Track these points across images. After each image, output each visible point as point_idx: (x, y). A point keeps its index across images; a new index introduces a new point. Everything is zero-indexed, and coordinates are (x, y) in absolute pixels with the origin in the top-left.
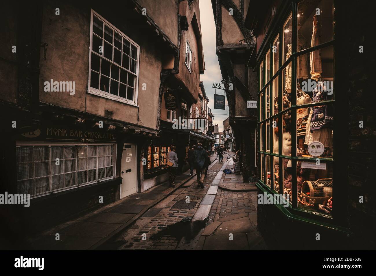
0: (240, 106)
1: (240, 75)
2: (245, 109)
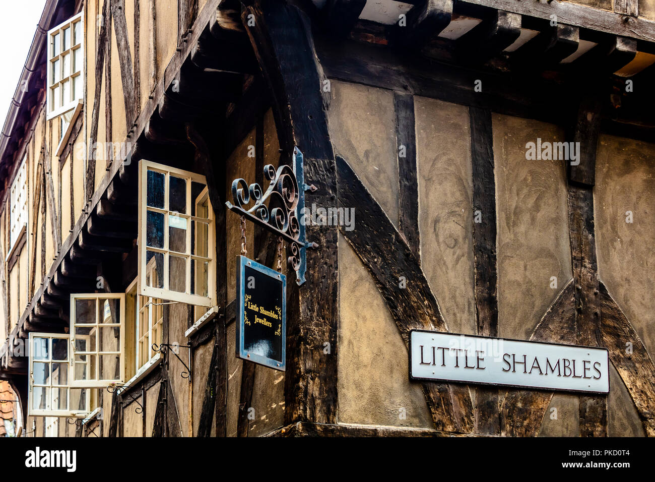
0: (366, 355)
1: (367, 154)
2: (397, 382)
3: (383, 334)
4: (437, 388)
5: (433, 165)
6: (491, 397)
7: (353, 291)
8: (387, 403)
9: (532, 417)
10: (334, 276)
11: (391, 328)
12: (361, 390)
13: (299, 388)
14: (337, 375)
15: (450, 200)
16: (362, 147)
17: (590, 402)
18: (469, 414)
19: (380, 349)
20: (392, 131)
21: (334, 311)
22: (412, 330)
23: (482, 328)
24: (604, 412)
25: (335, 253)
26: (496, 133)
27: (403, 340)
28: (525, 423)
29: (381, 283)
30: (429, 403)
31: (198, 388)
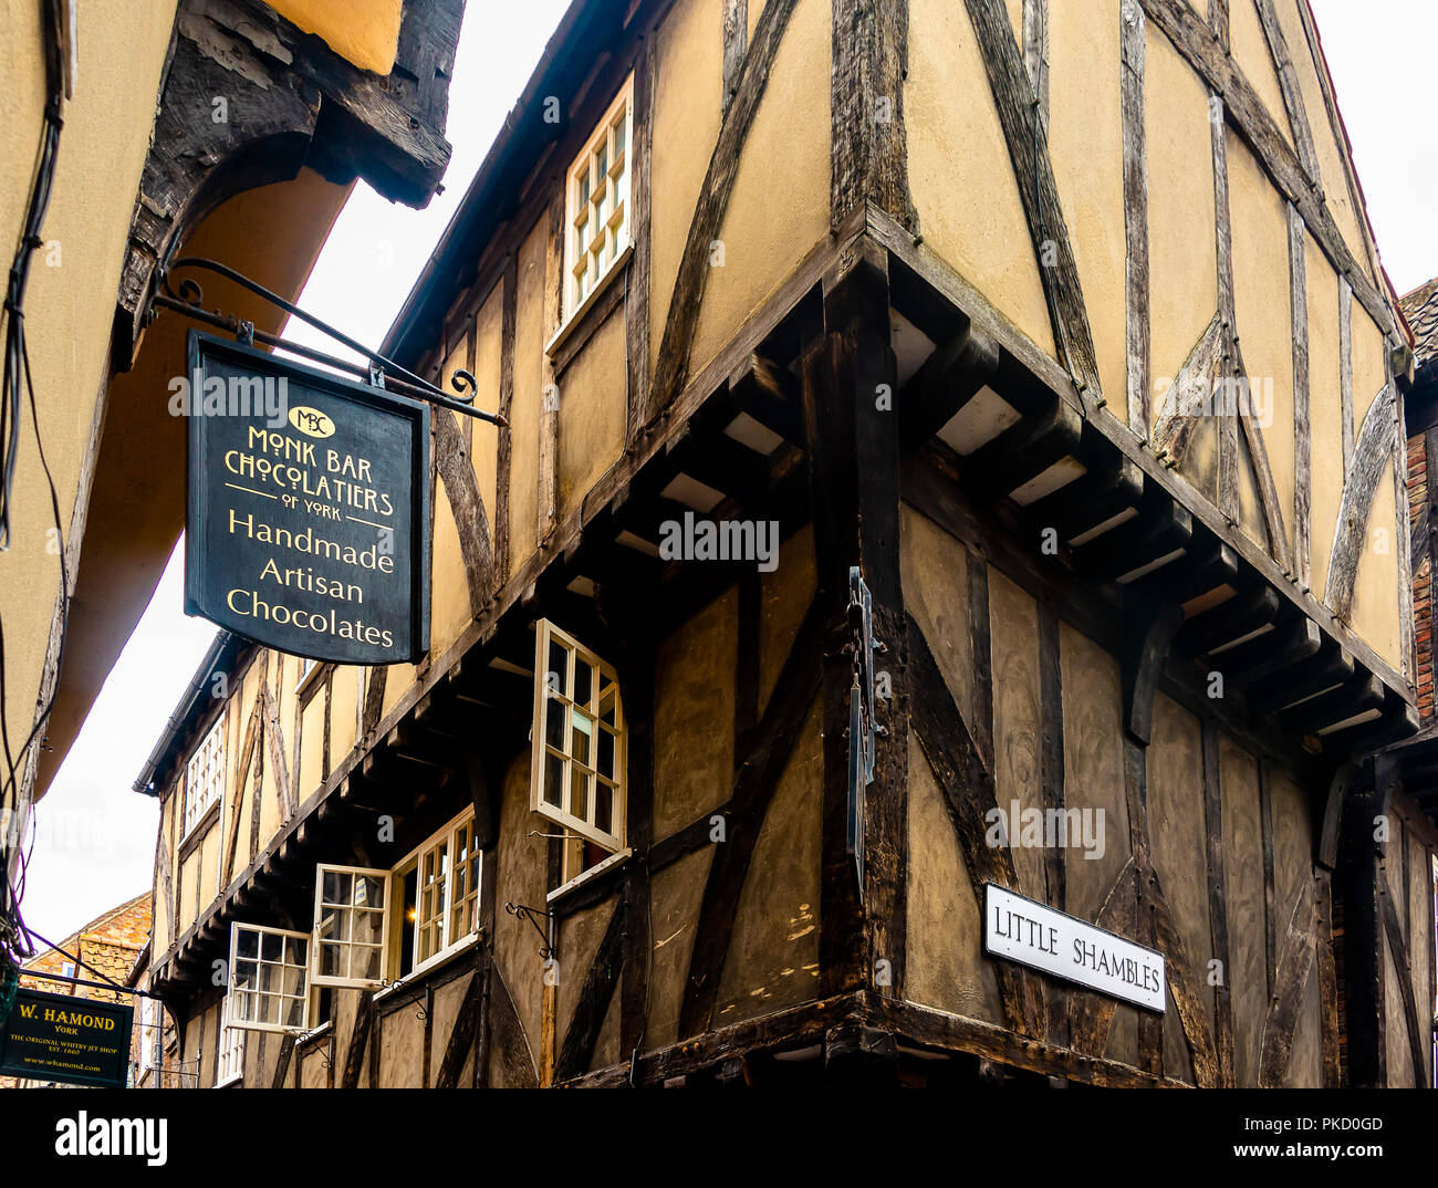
1: (939, 621)
2: (968, 954)
3: (955, 882)
4: (1011, 971)
5: (1006, 662)
6: (1060, 996)
7: (923, 812)
8: (958, 982)
9: (1099, 1030)
10: (903, 784)
11: (963, 876)
12: (931, 957)
13: (862, 939)
14: (905, 927)
15: (1022, 716)
16: (935, 611)
17: (1149, 1020)
18: (1041, 1015)
19: (951, 903)
20: (966, 599)
21: (903, 833)
22: (987, 884)
23: (1051, 899)
24: (1161, 1035)
25: (905, 750)
26: (1062, 645)
27: (976, 895)
28: (1093, 1036)
29: (954, 809)
30: (1002, 991)
31: (571, 971)
